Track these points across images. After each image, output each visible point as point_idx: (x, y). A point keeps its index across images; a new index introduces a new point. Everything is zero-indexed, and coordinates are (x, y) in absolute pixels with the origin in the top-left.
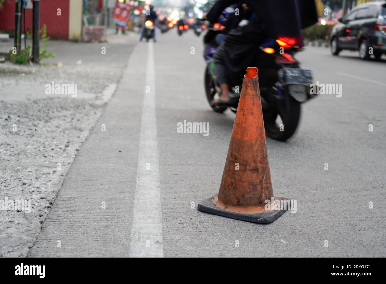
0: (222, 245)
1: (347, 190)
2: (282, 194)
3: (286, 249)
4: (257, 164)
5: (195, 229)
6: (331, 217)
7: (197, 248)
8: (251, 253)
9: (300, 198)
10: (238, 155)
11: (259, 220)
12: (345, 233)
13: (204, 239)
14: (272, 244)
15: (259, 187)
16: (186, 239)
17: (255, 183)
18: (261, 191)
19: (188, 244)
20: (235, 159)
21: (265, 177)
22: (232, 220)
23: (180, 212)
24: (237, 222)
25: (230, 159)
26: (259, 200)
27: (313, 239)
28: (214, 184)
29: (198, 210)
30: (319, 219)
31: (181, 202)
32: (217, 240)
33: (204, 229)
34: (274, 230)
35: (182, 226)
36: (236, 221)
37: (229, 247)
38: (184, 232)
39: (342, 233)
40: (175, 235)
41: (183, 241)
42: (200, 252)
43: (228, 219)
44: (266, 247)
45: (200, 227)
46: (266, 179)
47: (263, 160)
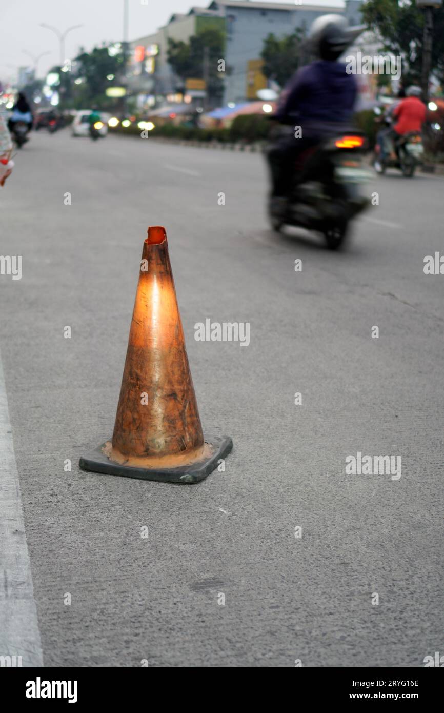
0: (125, 526)
1: (320, 414)
2: (217, 428)
3: (228, 524)
4: (173, 386)
5: (77, 503)
6: (297, 462)
7: (84, 536)
8: (173, 536)
9: (246, 433)
10: (141, 372)
11: (182, 477)
12: (320, 488)
13: (95, 519)
14: (205, 518)
15: (179, 424)
16: (64, 522)
17: (173, 418)
18: (182, 429)
19: (69, 531)
20: (137, 381)
21: (187, 406)
22: (138, 480)
23: (50, 475)
24: (146, 485)
25: (128, 380)
26: (179, 445)
27: (271, 502)
28: (102, 420)
29: (80, 469)
30: (277, 468)
31: (50, 455)
32: (116, 518)
33: (93, 502)
34: (208, 492)
35: (56, 500)
36: (144, 482)
37: (137, 528)
38: (60, 510)
39: (315, 488)
40: (44, 517)
41: (59, 527)
42: (89, 542)
43: (131, 481)
44: (196, 524)
45: (86, 498)
46: (190, 409)
47: (183, 378)
